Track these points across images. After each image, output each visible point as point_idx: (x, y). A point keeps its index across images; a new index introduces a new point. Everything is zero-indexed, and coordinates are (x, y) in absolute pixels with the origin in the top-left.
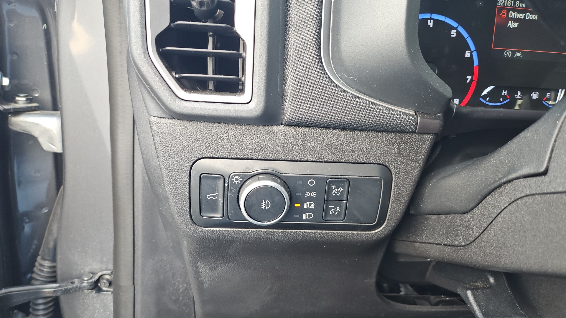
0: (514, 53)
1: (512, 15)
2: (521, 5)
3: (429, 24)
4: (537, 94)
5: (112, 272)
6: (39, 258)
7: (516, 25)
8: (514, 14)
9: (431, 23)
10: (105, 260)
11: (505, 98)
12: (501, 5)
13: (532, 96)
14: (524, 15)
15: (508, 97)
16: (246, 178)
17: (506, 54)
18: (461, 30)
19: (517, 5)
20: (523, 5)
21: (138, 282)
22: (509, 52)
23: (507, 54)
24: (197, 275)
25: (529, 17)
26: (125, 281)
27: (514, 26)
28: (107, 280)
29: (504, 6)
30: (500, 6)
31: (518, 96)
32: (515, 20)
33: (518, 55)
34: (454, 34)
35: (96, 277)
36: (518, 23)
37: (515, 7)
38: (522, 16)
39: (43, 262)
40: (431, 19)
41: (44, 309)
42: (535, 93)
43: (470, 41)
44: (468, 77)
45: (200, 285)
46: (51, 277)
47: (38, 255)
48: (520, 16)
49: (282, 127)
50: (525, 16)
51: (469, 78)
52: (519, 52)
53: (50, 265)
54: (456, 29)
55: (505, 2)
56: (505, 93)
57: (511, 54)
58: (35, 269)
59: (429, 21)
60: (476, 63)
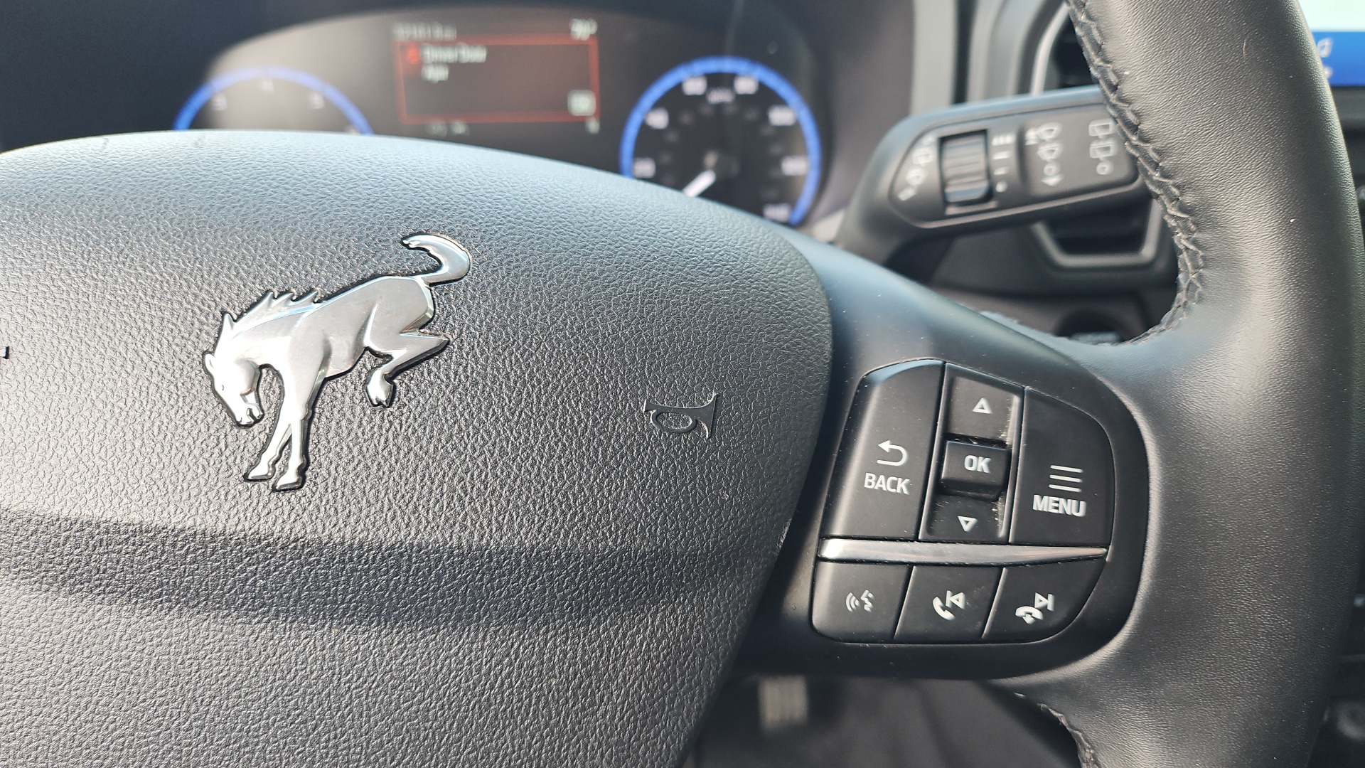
1: (431, 54)
7: (444, 74)
20: (450, 33)
32: (437, 63)
33: (461, 128)
34: (317, 103)
38: (449, 55)
40: (267, 78)
50: (458, 56)
54: (322, 93)
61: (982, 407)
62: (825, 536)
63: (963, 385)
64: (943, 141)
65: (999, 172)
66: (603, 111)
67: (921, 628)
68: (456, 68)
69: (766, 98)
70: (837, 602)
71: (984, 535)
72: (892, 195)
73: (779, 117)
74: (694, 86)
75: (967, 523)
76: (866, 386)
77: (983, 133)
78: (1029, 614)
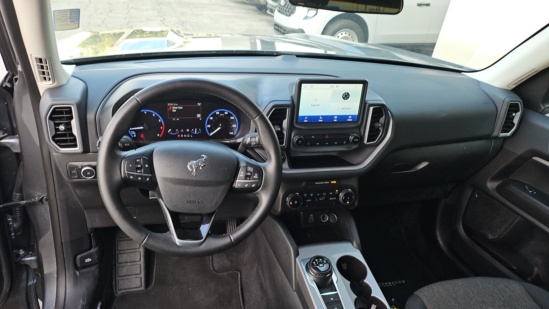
0: (176, 119)
1: (173, 108)
4: (189, 130)
5: (47, 196)
6: (14, 192)
7: (175, 111)
9: (145, 113)
10: (43, 191)
11: (177, 132)
13: (187, 130)
15: (179, 132)
16: (82, 167)
18: (156, 114)
20: (177, 105)
21: (58, 198)
23: (174, 120)
24: (76, 193)
26: (52, 198)
28: (45, 198)
29: (170, 105)
31: (182, 131)
32: (175, 109)
33: (178, 119)
34: (154, 115)
35: (41, 198)
37: (174, 105)
38: (177, 108)
39: (16, 194)
40: (145, 111)
41: (19, 212)
43: (160, 117)
44: (161, 127)
45: (78, 196)
46: (21, 198)
47: (14, 191)
49: (91, 153)
50: (178, 108)
53: (19, 195)
54: (154, 113)
56: (177, 130)
58: (13, 197)
60: (163, 123)
61: (250, 169)
62: (236, 180)
63: (248, 167)
64: (251, 138)
65: (257, 142)
66: (202, 117)
67: (244, 187)
68: (177, 110)
69: (229, 115)
70: (237, 185)
71: (249, 179)
72: (245, 143)
73: (232, 118)
74: (218, 113)
75: (248, 179)
76: (240, 167)
77: (255, 137)
78: (253, 186)
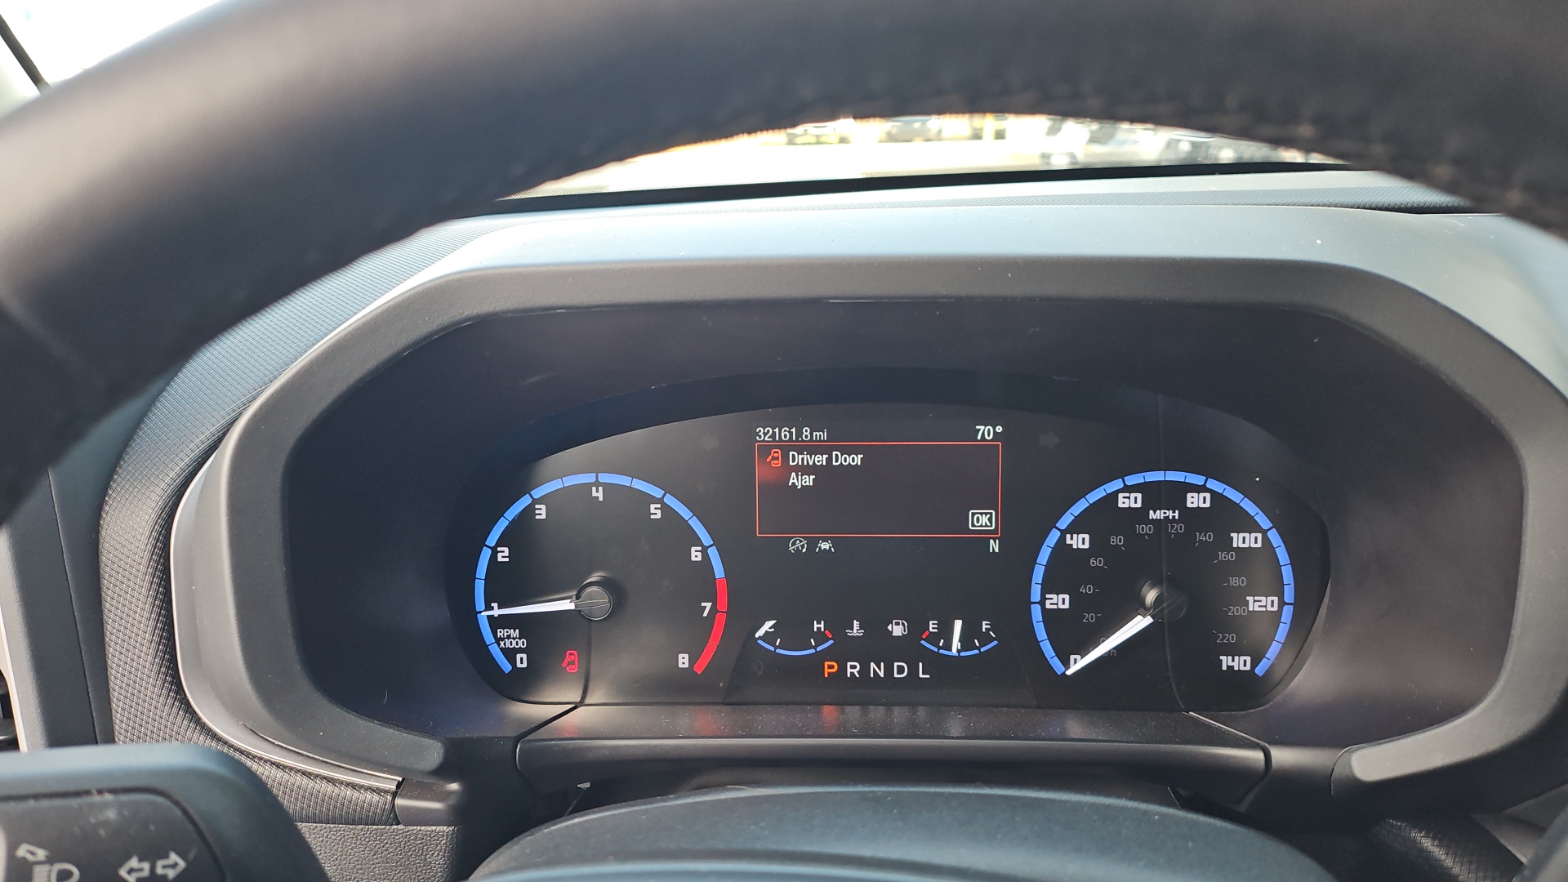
0: (813, 543)
1: (798, 459)
2: (816, 435)
3: (594, 494)
4: (903, 624)
7: (809, 480)
8: (801, 457)
9: (598, 493)
11: (821, 637)
12: (766, 439)
13: (890, 629)
14: (825, 456)
15: (830, 636)
17: (792, 546)
18: (671, 501)
19: (806, 436)
22: (801, 541)
23: (798, 547)
25: (841, 459)
27: (805, 482)
29: (774, 440)
30: (764, 441)
31: (855, 631)
32: (805, 470)
33: (825, 546)
34: (656, 512)
36: (812, 477)
37: (803, 441)
38: (820, 459)
40: (597, 484)
42: (897, 624)
43: (696, 525)
44: (703, 604)
48: (816, 459)
50: (829, 460)
51: (708, 605)
52: (825, 540)
54: (660, 501)
55: (774, 433)
56: (819, 626)
57: (806, 546)
59: (594, 489)
60: (719, 572)
66: (1006, 529)
68: (825, 474)
69: (1226, 519)
73: (1245, 541)
74: (1131, 501)
